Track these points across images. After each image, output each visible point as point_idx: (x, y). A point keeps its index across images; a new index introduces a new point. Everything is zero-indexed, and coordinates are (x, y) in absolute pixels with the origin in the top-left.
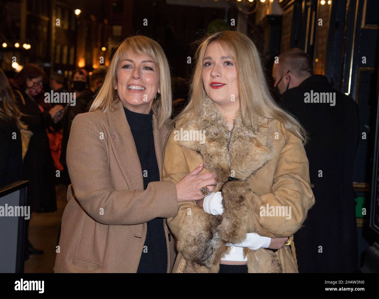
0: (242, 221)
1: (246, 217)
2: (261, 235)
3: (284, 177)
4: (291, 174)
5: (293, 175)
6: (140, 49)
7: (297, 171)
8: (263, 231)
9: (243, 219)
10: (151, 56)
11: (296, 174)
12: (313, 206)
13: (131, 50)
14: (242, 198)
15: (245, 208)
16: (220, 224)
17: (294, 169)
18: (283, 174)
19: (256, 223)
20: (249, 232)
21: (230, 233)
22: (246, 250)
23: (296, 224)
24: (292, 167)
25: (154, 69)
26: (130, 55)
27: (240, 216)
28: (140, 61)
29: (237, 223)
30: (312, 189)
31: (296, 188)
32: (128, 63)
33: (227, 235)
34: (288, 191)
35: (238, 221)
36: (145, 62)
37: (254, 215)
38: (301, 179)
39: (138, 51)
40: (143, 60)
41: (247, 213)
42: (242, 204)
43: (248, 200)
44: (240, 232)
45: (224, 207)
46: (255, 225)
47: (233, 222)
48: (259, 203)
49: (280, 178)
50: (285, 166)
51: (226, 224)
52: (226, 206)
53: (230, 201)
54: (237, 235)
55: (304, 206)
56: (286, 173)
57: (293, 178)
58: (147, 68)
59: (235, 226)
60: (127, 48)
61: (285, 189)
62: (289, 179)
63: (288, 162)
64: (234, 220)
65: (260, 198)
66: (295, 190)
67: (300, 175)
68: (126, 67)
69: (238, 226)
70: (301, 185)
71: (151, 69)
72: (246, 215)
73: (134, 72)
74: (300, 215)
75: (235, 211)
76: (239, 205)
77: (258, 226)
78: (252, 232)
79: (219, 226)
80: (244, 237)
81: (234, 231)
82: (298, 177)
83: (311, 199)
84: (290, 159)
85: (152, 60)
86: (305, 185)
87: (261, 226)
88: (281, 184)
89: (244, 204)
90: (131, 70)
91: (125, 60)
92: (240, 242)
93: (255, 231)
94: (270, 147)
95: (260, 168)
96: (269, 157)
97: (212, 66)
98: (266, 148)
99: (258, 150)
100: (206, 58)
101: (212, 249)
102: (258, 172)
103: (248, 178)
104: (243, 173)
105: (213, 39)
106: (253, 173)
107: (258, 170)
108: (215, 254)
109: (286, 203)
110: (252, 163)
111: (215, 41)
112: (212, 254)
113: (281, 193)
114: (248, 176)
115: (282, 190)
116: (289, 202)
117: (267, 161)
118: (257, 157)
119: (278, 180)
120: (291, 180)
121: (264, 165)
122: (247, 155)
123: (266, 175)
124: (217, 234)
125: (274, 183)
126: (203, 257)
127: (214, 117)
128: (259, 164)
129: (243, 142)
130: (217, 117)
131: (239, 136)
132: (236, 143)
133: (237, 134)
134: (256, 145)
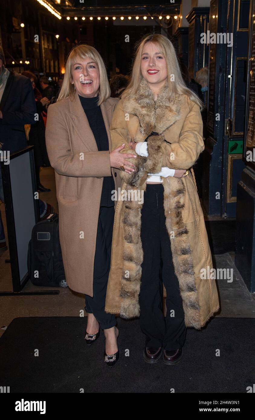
0: (159, 162)
1: (162, 159)
2: (170, 168)
3: (188, 132)
4: (192, 130)
5: (193, 131)
7: (196, 129)
8: (171, 166)
9: (160, 160)
10: (92, 59)
11: (195, 131)
12: (203, 152)
13: (78, 56)
14: (159, 147)
15: (161, 154)
16: (145, 162)
17: (194, 127)
18: (187, 130)
19: (167, 162)
20: (163, 166)
21: (151, 168)
22: (161, 177)
23: (192, 162)
24: (193, 127)
25: (96, 67)
26: (78, 60)
27: (158, 159)
29: (156, 163)
30: (204, 141)
31: (194, 140)
32: (78, 65)
33: (149, 169)
35: (157, 162)
37: (166, 158)
38: (198, 134)
39: (83, 56)
40: (88, 62)
41: (162, 157)
42: (159, 151)
43: (163, 148)
44: (157, 168)
45: (148, 153)
46: (166, 163)
47: (153, 162)
48: (170, 150)
49: (185, 132)
50: (188, 126)
51: (149, 163)
52: (149, 152)
53: (151, 149)
54: (156, 170)
55: (198, 152)
56: (189, 130)
57: (193, 133)
59: (155, 165)
60: (76, 55)
61: (188, 140)
62: (191, 134)
63: (191, 123)
65: (171, 146)
66: (192, 141)
67: (197, 132)
68: (77, 68)
69: (156, 165)
70: (197, 138)
72: (161, 158)
74: (194, 157)
75: (155, 156)
76: (157, 152)
77: (169, 164)
78: (165, 167)
79: (145, 164)
80: (160, 171)
81: (154, 168)
82: (196, 133)
83: (202, 147)
84: (192, 121)
85: (93, 61)
86: (200, 138)
87: (171, 163)
88: (185, 137)
89: (160, 151)
91: (76, 64)
92: (158, 173)
93: (166, 166)
94: (178, 112)
95: (172, 125)
96: (177, 118)
97: (149, 59)
98: (176, 112)
99: (170, 114)
100: (144, 54)
101: (138, 176)
102: (171, 127)
103: (164, 131)
104: (161, 128)
105: (148, 40)
106: (167, 129)
107: (170, 126)
108: (140, 180)
109: (187, 149)
110: (167, 121)
111: (148, 42)
112: (138, 180)
113: (185, 142)
114: (164, 130)
115: (185, 141)
116: (188, 149)
117: (176, 121)
118: (170, 118)
119: (184, 133)
120: (192, 135)
121: (174, 123)
122: (163, 117)
123: (176, 130)
124: (142, 169)
125: (181, 135)
126: (133, 181)
127: (147, 93)
128: (171, 122)
129: (161, 109)
130: (149, 94)
131: (160, 106)
132: (158, 109)
133: (158, 104)
134: (169, 111)
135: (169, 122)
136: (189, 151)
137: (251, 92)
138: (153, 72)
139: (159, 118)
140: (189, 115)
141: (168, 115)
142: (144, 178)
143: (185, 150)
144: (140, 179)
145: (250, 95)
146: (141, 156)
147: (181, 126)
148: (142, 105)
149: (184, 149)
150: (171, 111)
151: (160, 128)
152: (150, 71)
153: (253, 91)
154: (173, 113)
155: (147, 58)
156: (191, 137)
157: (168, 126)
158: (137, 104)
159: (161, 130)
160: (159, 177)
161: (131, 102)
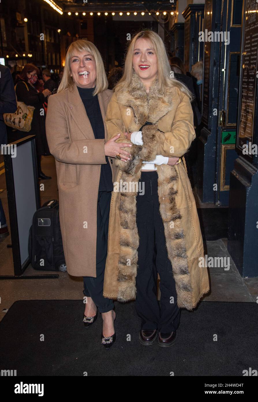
0: (154, 150)
1: (156, 147)
2: (164, 156)
3: (180, 122)
4: (183, 120)
5: (184, 121)
6: (81, 48)
7: (187, 119)
8: (166, 154)
9: (154, 148)
10: (88, 52)
11: (186, 120)
12: (195, 140)
13: (75, 50)
14: (154, 136)
15: (156, 142)
16: (141, 151)
17: (185, 117)
18: (179, 120)
20: (157, 154)
21: (147, 156)
23: (184, 150)
24: (184, 116)
25: (92, 59)
26: (75, 53)
28: (83, 56)
29: (151, 151)
30: (195, 129)
31: (186, 129)
32: (75, 58)
33: (145, 157)
34: (181, 130)
35: (152, 149)
36: (86, 56)
37: (160, 146)
38: (189, 124)
39: (80, 50)
40: (85, 55)
41: (157, 145)
43: (157, 137)
44: (152, 156)
45: (143, 141)
46: (161, 151)
47: (148, 150)
48: (164, 138)
50: (180, 116)
51: (145, 151)
52: (144, 141)
53: (146, 138)
55: (190, 140)
56: (181, 119)
57: (185, 123)
58: (87, 59)
60: (73, 49)
61: (180, 129)
62: (182, 123)
63: (182, 113)
64: (149, 149)
65: (164, 135)
66: (184, 130)
67: (189, 121)
68: (75, 61)
69: (151, 153)
70: (189, 127)
71: (90, 59)
72: (156, 146)
73: (80, 63)
74: (187, 145)
75: (149, 144)
76: (152, 140)
77: (163, 152)
78: (159, 155)
79: (140, 152)
80: (155, 159)
81: (149, 155)
82: (187, 122)
83: (194, 135)
84: (183, 111)
85: (89, 54)
86: (191, 127)
87: (165, 151)
88: (178, 126)
89: (155, 140)
90: (78, 63)
91: (73, 57)
92: (152, 161)
93: (161, 154)
94: (170, 103)
95: (165, 116)
96: (170, 109)
97: (140, 55)
98: (168, 103)
99: (163, 105)
100: (136, 49)
101: (134, 164)
102: (163, 118)
103: (157, 121)
105: (139, 37)
106: (160, 119)
107: (163, 117)
109: (180, 137)
110: (159, 112)
112: (133, 168)
113: (177, 131)
114: (157, 120)
115: (178, 130)
116: (181, 137)
117: (169, 112)
118: (162, 109)
119: (176, 123)
120: (184, 124)
121: (167, 114)
122: (156, 108)
123: (168, 120)
124: (137, 157)
125: (173, 125)
126: (128, 169)
127: (139, 86)
128: (163, 113)
129: (154, 100)
130: (140, 86)
131: (153, 97)
132: (151, 100)
133: (151, 95)
134: (162, 102)
135: (162, 113)
137: (244, 85)
139: (153, 109)
140: (180, 105)
141: (161, 107)
142: (139, 166)
144: (135, 167)
145: (243, 88)
146: (136, 145)
147: (173, 116)
148: (136, 96)
149: (177, 137)
150: (164, 102)
151: (153, 119)
153: (246, 84)
154: (165, 104)
155: (138, 53)
156: (183, 126)
157: (161, 117)
158: (131, 96)
159: (155, 120)
160: (154, 165)
161: (125, 95)
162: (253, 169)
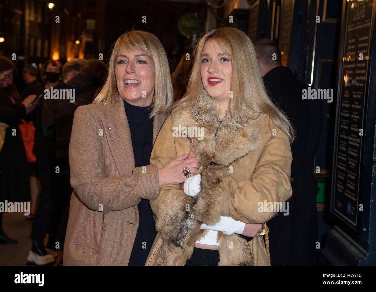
1: (221, 198)
2: (235, 219)
3: (264, 167)
4: (271, 164)
5: (273, 166)
11: (276, 165)
14: (219, 180)
15: (220, 190)
18: (264, 164)
19: (231, 206)
21: (204, 212)
22: (220, 235)
25: (148, 62)
26: (123, 51)
27: (215, 196)
28: (133, 56)
29: (211, 203)
33: (200, 214)
34: (266, 179)
35: (212, 201)
37: (229, 198)
38: (281, 171)
41: (222, 195)
42: (218, 185)
43: (225, 183)
44: (213, 212)
45: (201, 187)
46: (229, 208)
47: (207, 201)
51: (201, 203)
52: (203, 186)
53: (207, 182)
54: (210, 215)
55: (280, 195)
56: (267, 163)
57: (274, 168)
59: (209, 206)
61: (263, 177)
62: (269, 169)
63: (270, 154)
64: (208, 199)
65: (237, 183)
66: (270, 179)
67: (280, 167)
68: (121, 62)
69: (212, 206)
70: (280, 177)
72: (220, 196)
75: (210, 192)
76: (215, 186)
77: (232, 209)
78: (227, 215)
79: (195, 206)
80: (218, 219)
81: (208, 211)
82: (278, 168)
83: (288, 191)
84: (273, 152)
86: (284, 177)
87: (236, 209)
88: (261, 173)
91: (119, 56)
95: (243, 156)
96: (253, 147)
97: (209, 62)
98: (251, 138)
99: (243, 139)
100: (204, 55)
101: (187, 229)
102: (241, 160)
103: (230, 164)
104: (226, 158)
105: (210, 37)
106: (235, 161)
107: (240, 158)
108: (189, 235)
109: (263, 190)
110: (235, 150)
111: (211, 39)
112: (186, 234)
113: (259, 181)
114: (230, 162)
115: (261, 179)
116: (265, 190)
117: (251, 151)
118: (241, 146)
119: (259, 169)
120: (271, 171)
121: (247, 154)
122: (231, 142)
123: (248, 164)
124: (192, 215)
125: (255, 172)
126: (178, 236)
127: (209, 106)
128: (242, 152)
129: (229, 131)
130: (211, 107)
131: (227, 125)
132: (223, 130)
133: (226, 123)
134: (241, 135)
135: (240, 151)
136: (265, 193)
138: (215, 80)
139: (225, 145)
140: (270, 142)
141: (239, 142)
142: (195, 231)
143: (258, 190)
144: (189, 233)
146: (192, 197)
147: (256, 159)
148: (201, 123)
149: (257, 188)
150: (244, 135)
151: (224, 157)
152: (212, 80)
154: (246, 139)
155: (207, 60)
156: (270, 174)
157: (237, 158)
158: (194, 121)
159: (226, 161)
160: (217, 233)
161: (184, 116)
162: (359, 250)
